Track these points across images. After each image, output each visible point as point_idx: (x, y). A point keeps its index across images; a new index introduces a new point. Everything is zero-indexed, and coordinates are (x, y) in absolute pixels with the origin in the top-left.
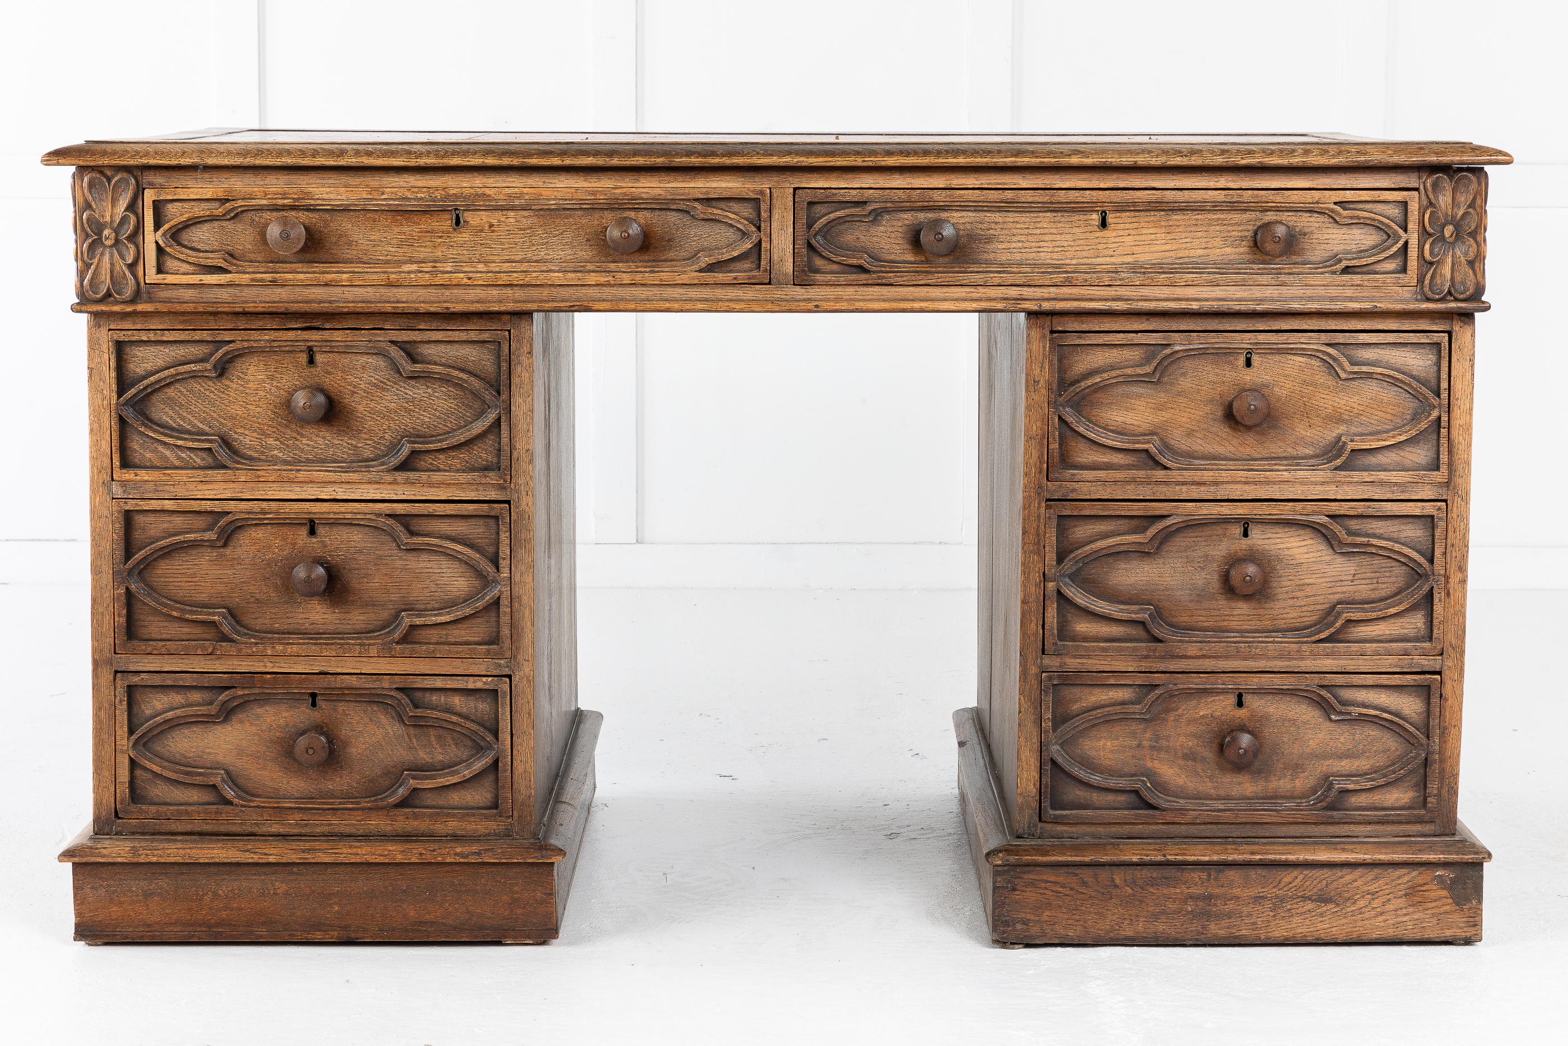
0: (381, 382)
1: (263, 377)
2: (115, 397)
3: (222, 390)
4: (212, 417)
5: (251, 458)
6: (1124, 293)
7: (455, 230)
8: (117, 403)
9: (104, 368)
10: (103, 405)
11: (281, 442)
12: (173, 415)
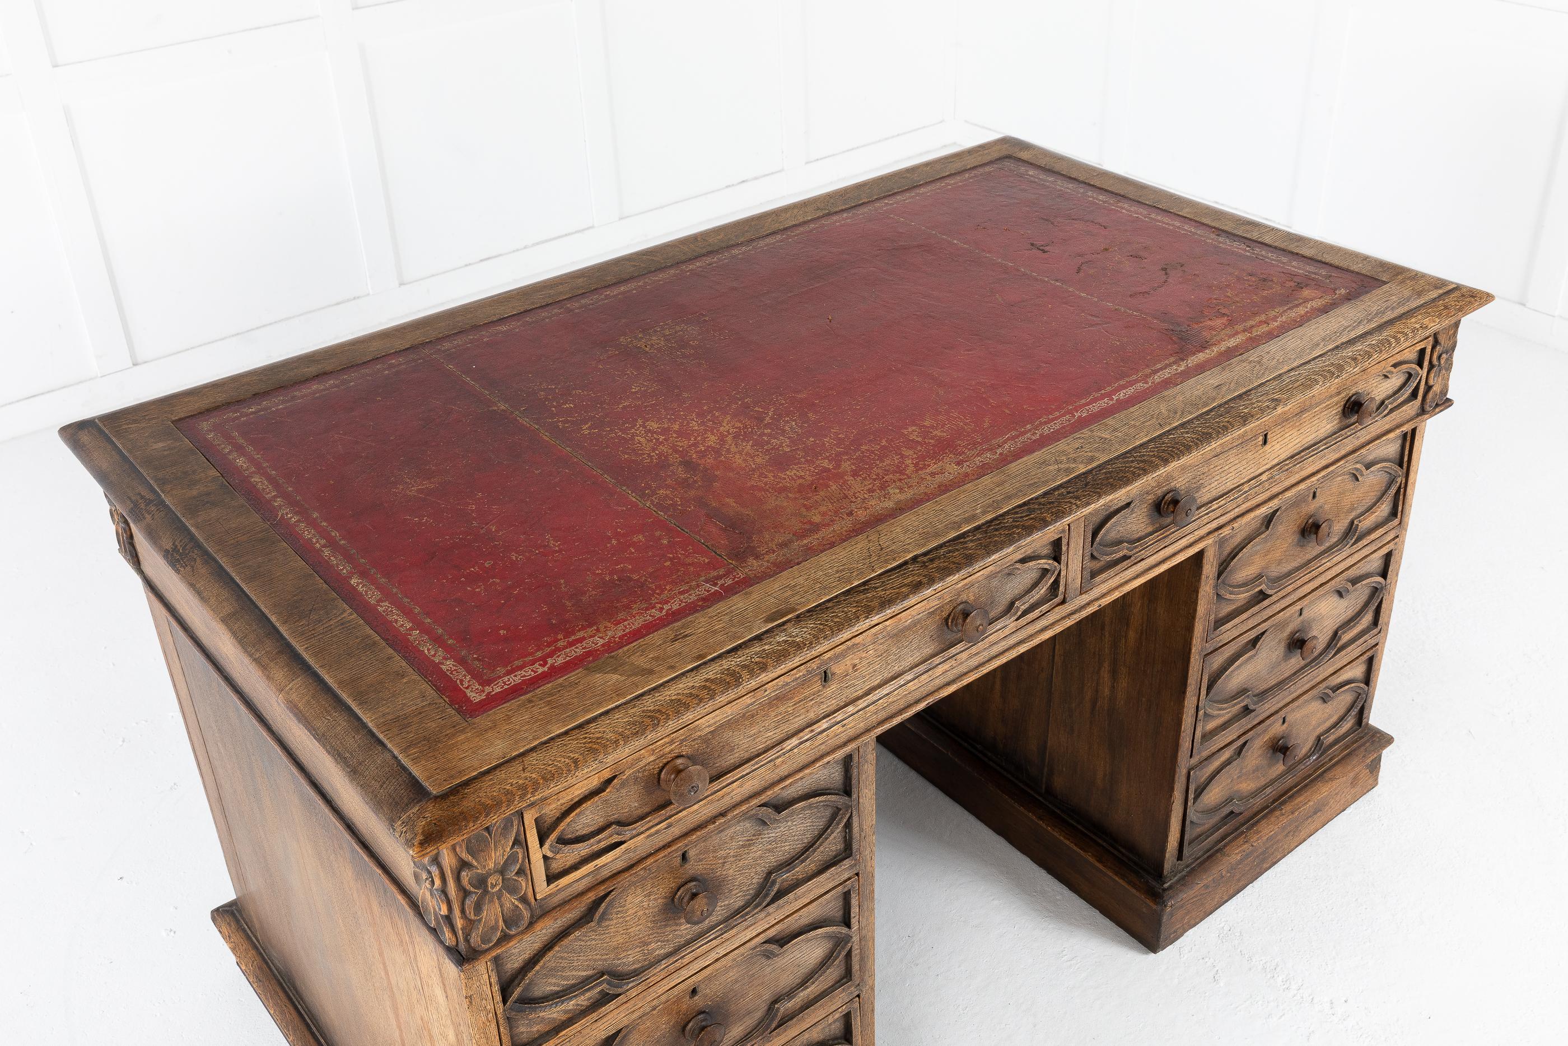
0: (748, 840)
1: (641, 899)
2: (501, 1005)
3: (603, 932)
4: (595, 960)
5: (636, 973)
6: (1277, 490)
7: (824, 686)
8: (504, 1010)
9: (485, 988)
10: (488, 1019)
11: (662, 942)
12: (557, 981)
